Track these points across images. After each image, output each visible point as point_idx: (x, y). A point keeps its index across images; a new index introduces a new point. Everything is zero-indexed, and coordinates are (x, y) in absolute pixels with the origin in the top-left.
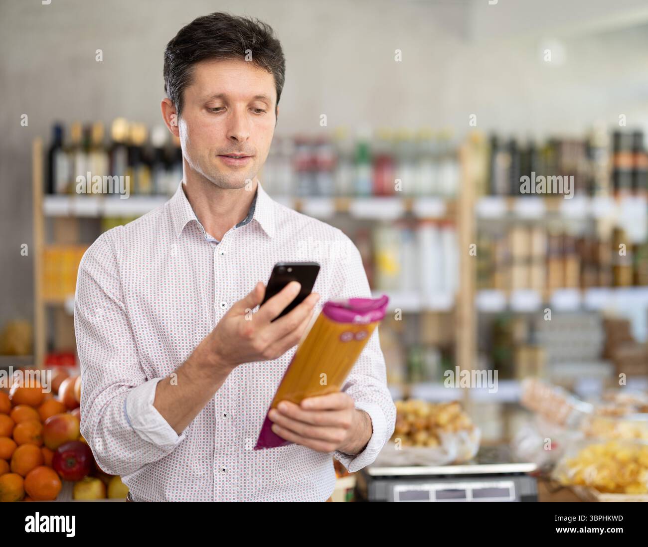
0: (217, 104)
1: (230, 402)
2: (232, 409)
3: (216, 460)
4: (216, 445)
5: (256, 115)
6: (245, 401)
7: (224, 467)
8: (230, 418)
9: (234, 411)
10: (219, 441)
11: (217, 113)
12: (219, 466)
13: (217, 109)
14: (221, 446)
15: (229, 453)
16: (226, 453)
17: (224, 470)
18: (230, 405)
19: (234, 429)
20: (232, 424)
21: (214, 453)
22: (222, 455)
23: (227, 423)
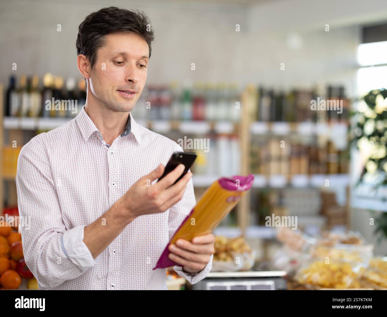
0: (120, 59)
1: (117, 244)
2: (118, 248)
3: (108, 280)
4: (109, 270)
5: (140, 68)
6: (126, 243)
7: (113, 284)
8: (117, 254)
9: (119, 249)
10: (111, 268)
11: (119, 65)
12: (110, 284)
13: (119, 63)
14: (112, 271)
15: (116, 275)
16: (114, 275)
17: (113, 286)
18: (117, 246)
19: (120, 260)
20: (119, 257)
21: (107, 275)
22: (112, 277)
23: (115, 256)
